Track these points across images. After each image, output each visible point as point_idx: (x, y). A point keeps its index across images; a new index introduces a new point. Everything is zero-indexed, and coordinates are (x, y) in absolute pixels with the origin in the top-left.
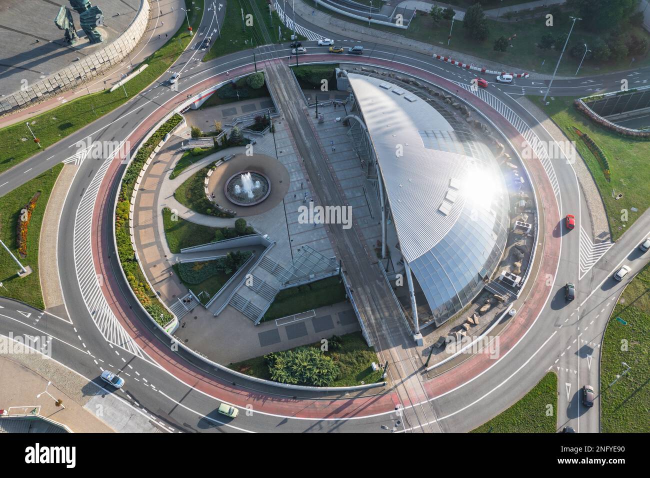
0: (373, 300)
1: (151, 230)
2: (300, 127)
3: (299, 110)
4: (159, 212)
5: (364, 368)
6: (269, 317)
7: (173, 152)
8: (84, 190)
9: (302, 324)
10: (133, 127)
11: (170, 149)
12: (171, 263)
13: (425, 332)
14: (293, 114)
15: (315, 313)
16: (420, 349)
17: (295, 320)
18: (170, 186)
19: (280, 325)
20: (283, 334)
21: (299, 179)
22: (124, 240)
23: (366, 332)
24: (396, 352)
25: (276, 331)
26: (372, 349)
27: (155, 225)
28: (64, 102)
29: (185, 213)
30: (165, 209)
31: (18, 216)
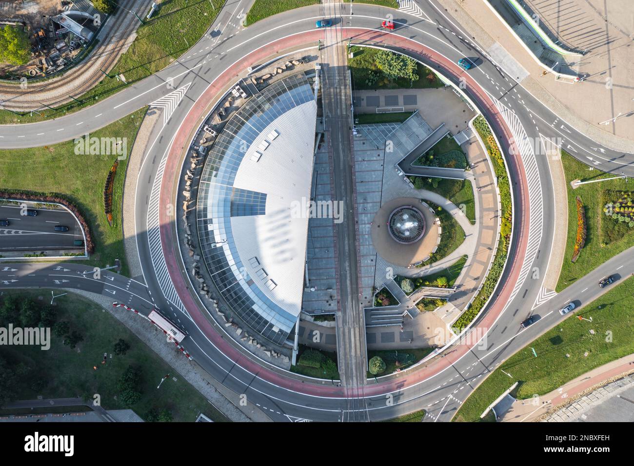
0: (338, 102)
1: (485, 206)
2: (349, 289)
3: (345, 312)
4: (477, 221)
5: (358, 57)
6: (408, 114)
7: (462, 289)
8: (538, 257)
9: (387, 105)
10: (496, 326)
11: (464, 293)
12: (471, 172)
13: (313, 71)
14: (351, 309)
15: (377, 110)
16: (319, 61)
17: (390, 109)
18: (466, 248)
19: (402, 107)
20: (401, 100)
21: (364, 226)
22: (505, 196)
23: (349, 81)
24: (335, 63)
25: (405, 104)
26: (350, 68)
27: (482, 210)
28: (560, 390)
29: (459, 215)
30: (473, 223)
31: (587, 240)
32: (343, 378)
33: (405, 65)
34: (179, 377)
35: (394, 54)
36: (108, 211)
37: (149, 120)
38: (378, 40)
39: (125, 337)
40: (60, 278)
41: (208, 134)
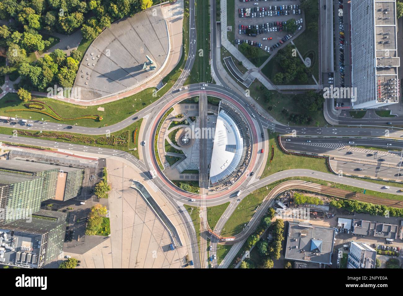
0: (203, 177)
1: (162, 144)
2: (203, 122)
3: (205, 115)
4: (164, 140)
5: (196, 190)
6: (183, 173)
7: (170, 120)
8: (148, 128)
9: (189, 176)
10: (161, 109)
11: (169, 119)
12: (165, 154)
13: (210, 187)
14: (203, 116)
15: (192, 174)
16: (208, 190)
17: (188, 175)
18: (168, 132)
19: (184, 175)
20: (184, 177)
22: (156, 147)
23: (200, 183)
24: (204, 189)
25: (183, 176)
26: (199, 187)
27: (163, 143)
28: (143, 89)
29: (170, 142)
30: (166, 139)
31: (133, 133)
32: (206, 96)
33: (183, 187)
34: (254, 99)
35: (186, 190)
36: (273, 149)
37: (260, 175)
38: (190, 195)
39: (269, 111)
40: (289, 129)
41: (242, 170)
